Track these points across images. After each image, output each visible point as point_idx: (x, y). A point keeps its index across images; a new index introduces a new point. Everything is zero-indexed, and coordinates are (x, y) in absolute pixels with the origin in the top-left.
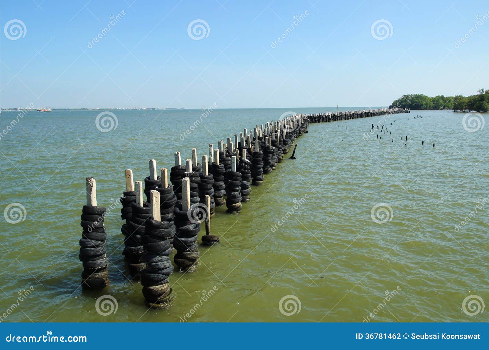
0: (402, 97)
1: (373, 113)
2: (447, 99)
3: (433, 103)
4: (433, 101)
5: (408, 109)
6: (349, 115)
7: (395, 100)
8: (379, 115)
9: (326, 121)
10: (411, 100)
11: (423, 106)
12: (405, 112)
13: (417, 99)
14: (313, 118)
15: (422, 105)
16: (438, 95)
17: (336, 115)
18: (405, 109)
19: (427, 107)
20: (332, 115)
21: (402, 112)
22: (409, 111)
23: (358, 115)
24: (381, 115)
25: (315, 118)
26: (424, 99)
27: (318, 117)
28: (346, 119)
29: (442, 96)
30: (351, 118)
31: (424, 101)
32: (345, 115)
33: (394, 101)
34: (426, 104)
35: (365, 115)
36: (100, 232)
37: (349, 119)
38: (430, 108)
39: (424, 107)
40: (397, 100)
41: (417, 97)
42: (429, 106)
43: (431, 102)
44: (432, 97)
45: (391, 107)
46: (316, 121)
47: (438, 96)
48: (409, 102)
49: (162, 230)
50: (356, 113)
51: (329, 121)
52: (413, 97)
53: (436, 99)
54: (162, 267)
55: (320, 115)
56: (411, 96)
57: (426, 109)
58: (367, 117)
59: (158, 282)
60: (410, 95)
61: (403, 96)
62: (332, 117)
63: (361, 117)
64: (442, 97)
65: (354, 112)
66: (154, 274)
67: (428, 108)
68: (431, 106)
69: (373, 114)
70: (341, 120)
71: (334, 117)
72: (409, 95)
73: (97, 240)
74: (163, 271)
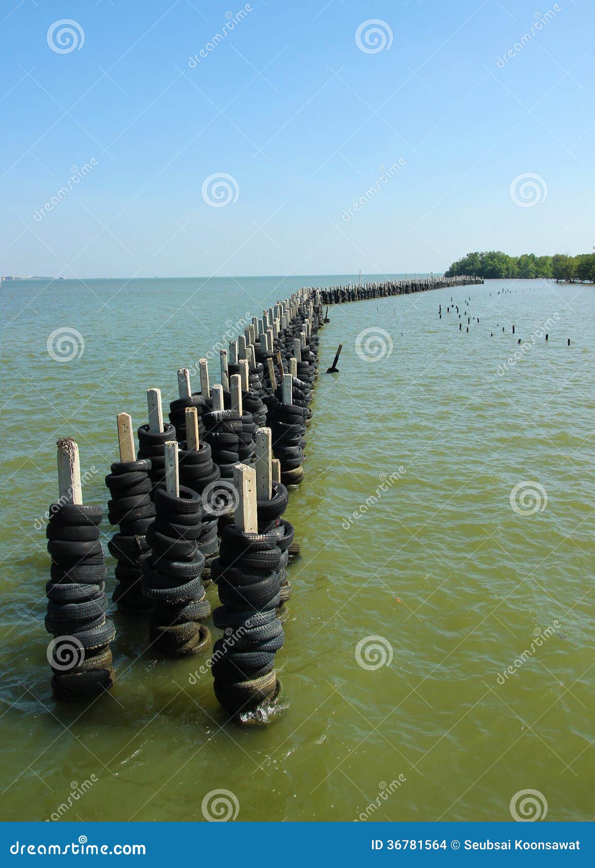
0: (466, 257)
1: (425, 285)
2: (540, 260)
3: (519, 268)
4: (518, 263)
5: (481, 278)
6: (386, 288)
7: (455, 262)
8: (435, 288)
9: (349, 301)
10: (482, 263)
11: (502, 272)
12: (477, 282)
13: (491, 261)
14: (326, 295)
15: (500, 270)
16: (524, 254)
17: (366, 288)
18: (475, 278)
19: (508, 274)
20: (358, 289)
21: (471, 283)
22: (483, 281)
23: (400, 289)
24: (438, 288)
25: (330, 294)
26: (503, 261)
27: (336, 293)
28: (381, 296)
29: (532, 254)
30: (389, 295)
31: (503, 263)
32: (380, 289)
33: (453, 264)
34: (507, 269)
35: (413, 288)
36: (97, 564)
37: (386, 296)
38: (513, 277)
39: (504, 274)
40: (459, 261)
41: (492, 256)
42: (513, 273)
43: (515, 264)
44: (515, 257)
45: (449, 274)
46: (331, 300)
47: (526, 255)
48: (479, 266)
49: (267, 552)
50: (398, 284)
51: (353, 300)
52: (484, 256)
53: (523, 260)
54: (267, 635)
55: (338, 290)
56: (482, 255)
57: (507, 277)
58: (416, 291)
59: (257, 670)
60: (480, 253)
61: (468, 255)
62: (358, 292)
63: (407, 292)
64: (532, 257)
65: (394, 284)
66: (250, 654)
67: (510, 275)
68: (516, 272)
69: (424, 287)
70: (374, 297)
71: (362, 292)
72: (477, 253)
73: (90, 583)
74: (269, 645)
